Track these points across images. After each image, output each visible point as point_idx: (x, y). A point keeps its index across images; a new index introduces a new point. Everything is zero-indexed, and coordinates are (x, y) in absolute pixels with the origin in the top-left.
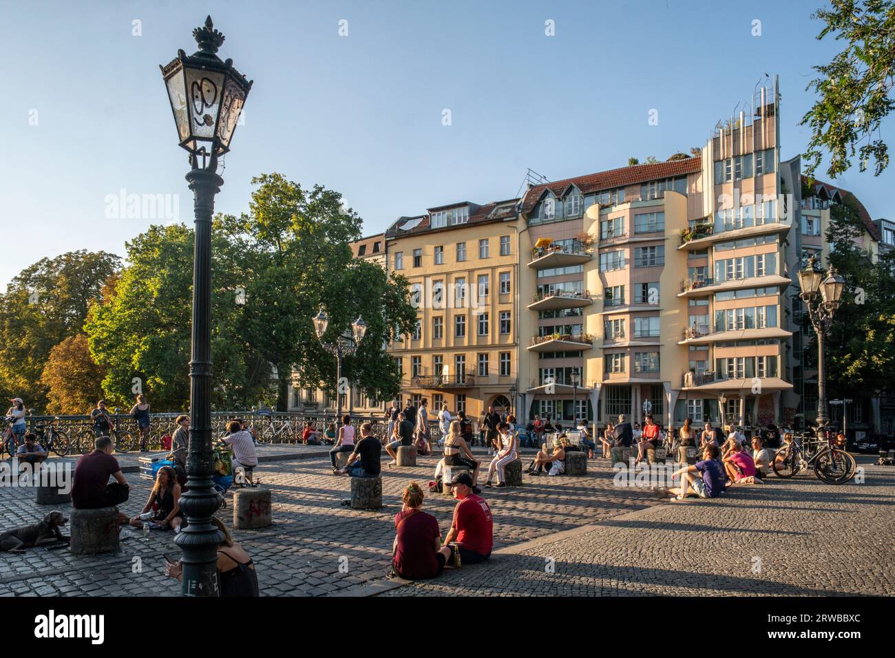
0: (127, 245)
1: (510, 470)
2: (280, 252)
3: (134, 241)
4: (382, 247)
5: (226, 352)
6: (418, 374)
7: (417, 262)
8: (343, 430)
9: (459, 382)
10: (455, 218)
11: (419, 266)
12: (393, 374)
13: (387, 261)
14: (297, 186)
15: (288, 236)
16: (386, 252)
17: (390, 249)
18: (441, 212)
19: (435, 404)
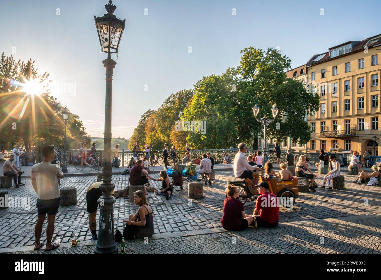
0: (194, 85)
1: (336, 180)
2: (254, 80)
3: (196, 84)
4: (305, 71)
5: (229, 125)
6: (324, 130)
7: (323, 75)
8: (257, 158)
9: (347, 134)
10: (344, 51)
11: (324, 77)
12: (308, 131)
13: (307, 77)
14: (260, 50)
15: (256, 72)
16: (307, 73)
17: (309, 71)
18: (336, 49)
19: (333, 145)
